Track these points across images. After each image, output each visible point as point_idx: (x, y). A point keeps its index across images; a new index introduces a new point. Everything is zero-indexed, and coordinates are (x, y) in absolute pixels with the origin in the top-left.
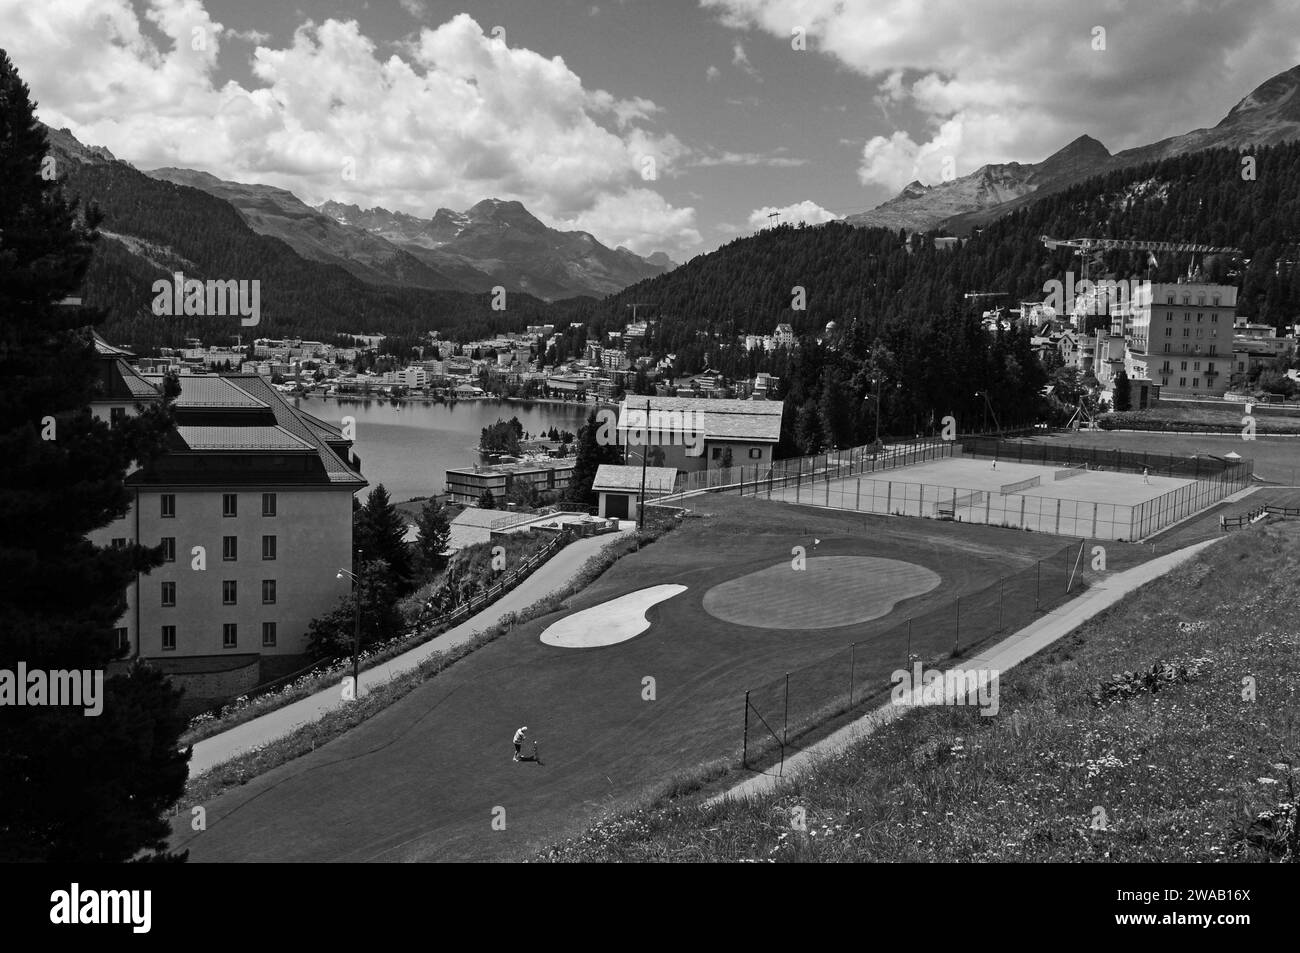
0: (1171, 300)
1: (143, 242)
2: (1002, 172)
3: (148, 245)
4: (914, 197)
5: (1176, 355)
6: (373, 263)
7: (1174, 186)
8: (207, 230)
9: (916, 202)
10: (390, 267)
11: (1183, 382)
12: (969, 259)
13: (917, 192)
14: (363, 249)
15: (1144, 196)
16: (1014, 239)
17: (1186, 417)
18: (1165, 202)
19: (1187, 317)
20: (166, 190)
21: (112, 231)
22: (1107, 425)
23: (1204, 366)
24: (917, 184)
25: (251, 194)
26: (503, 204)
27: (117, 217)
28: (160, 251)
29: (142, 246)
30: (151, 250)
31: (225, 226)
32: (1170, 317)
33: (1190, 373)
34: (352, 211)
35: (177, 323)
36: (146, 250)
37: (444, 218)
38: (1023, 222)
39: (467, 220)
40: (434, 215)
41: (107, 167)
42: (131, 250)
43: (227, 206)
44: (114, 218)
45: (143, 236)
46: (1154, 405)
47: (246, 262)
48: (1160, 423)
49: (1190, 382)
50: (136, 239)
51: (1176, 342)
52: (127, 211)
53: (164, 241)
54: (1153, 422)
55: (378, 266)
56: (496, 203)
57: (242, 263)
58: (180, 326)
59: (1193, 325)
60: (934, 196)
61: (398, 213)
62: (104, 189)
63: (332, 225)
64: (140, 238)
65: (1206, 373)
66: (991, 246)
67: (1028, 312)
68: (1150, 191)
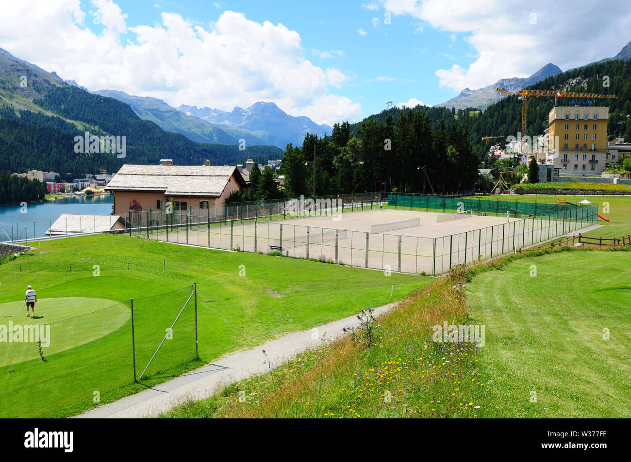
0: (567, 117)
1: (85, 124)
2: (509, 82)
3: (87, 125)
4: (466, 95)
5: (572, 150)
6: (202, 134)
7: (590, 80)
8: (116, 118)
9: (467, 98)
10: (210, 135)
11: (576, 166)
12: (485, 120)
13: (468, 93)
14: (197, 127)
15: (575, 86)
16: (509, 109)
17: (573, 186)
18: (586, 89)
19: (578, 127)
20: (97, 98)
21: (70, 119)
22: (520, 191)
23: (589, 157)
24: (467, 89)
25: (144, 101)
26: (266, 104)
27: (72, 112)
28: (93, 128)
29: (84, 126)
30: (88, 128)
31: (125, 115)
32: (567, 127)
33: (581, 162)
34: (194, 109)
35: (96, 163)
36: (86, 127)
37: (237, 111)
38: (513, 101)
39: (248, 112)
40: (233, 110)
41: (69, 88)
42: (79, 128)
43: (127, 107)
44: (71, 113)
45: (85, 121)
46: (555, 180)
47: (135, 133)
48: (554, 189)
49: (580, 167)
50: (82, 123)
51: (572, 142)
52: (77, 109)
53: (95, 124)
54: (550, 189)
55: (205, 135)
56: (262, 103)
57: (133, 133)
58: (97, 164)
59: (582, 131)
60: (475, 95)
61: (215, 109)
62: (66, 99)
63: (183, 116)
64: (83, 122)
65: (591, 161)
66: (496, 114)
67: (514, 145)
68: (578, 83)
